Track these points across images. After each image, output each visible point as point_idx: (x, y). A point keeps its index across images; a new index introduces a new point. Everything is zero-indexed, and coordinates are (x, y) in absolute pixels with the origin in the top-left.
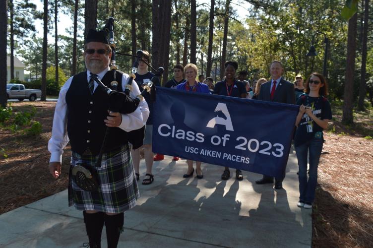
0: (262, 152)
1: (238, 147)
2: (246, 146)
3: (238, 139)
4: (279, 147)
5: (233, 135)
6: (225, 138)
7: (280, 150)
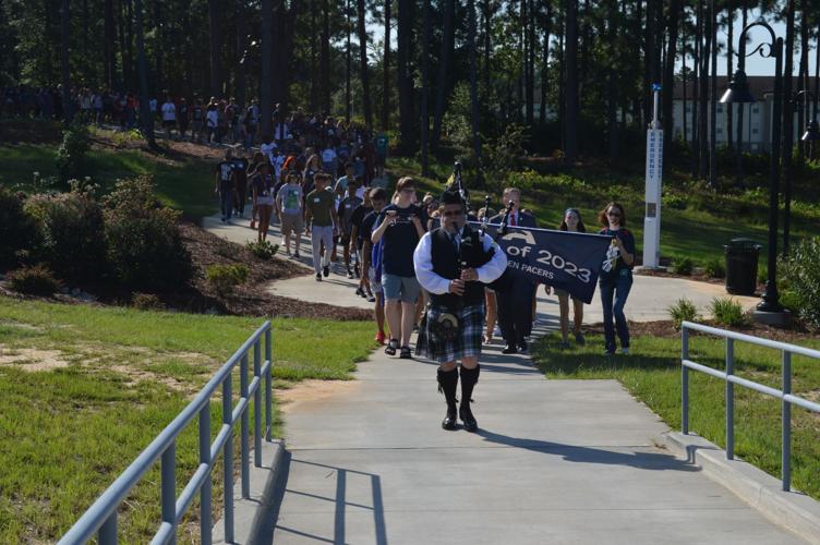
0: (567, 270)
1: (540, 260)
2: (550, 261)
3: (541, 252)
4: (586, 273)
5: (535, 249)
6: (525, 250)
7: (587, 276)
